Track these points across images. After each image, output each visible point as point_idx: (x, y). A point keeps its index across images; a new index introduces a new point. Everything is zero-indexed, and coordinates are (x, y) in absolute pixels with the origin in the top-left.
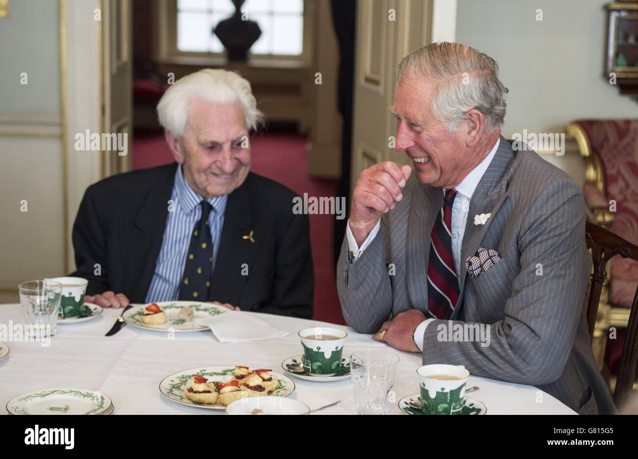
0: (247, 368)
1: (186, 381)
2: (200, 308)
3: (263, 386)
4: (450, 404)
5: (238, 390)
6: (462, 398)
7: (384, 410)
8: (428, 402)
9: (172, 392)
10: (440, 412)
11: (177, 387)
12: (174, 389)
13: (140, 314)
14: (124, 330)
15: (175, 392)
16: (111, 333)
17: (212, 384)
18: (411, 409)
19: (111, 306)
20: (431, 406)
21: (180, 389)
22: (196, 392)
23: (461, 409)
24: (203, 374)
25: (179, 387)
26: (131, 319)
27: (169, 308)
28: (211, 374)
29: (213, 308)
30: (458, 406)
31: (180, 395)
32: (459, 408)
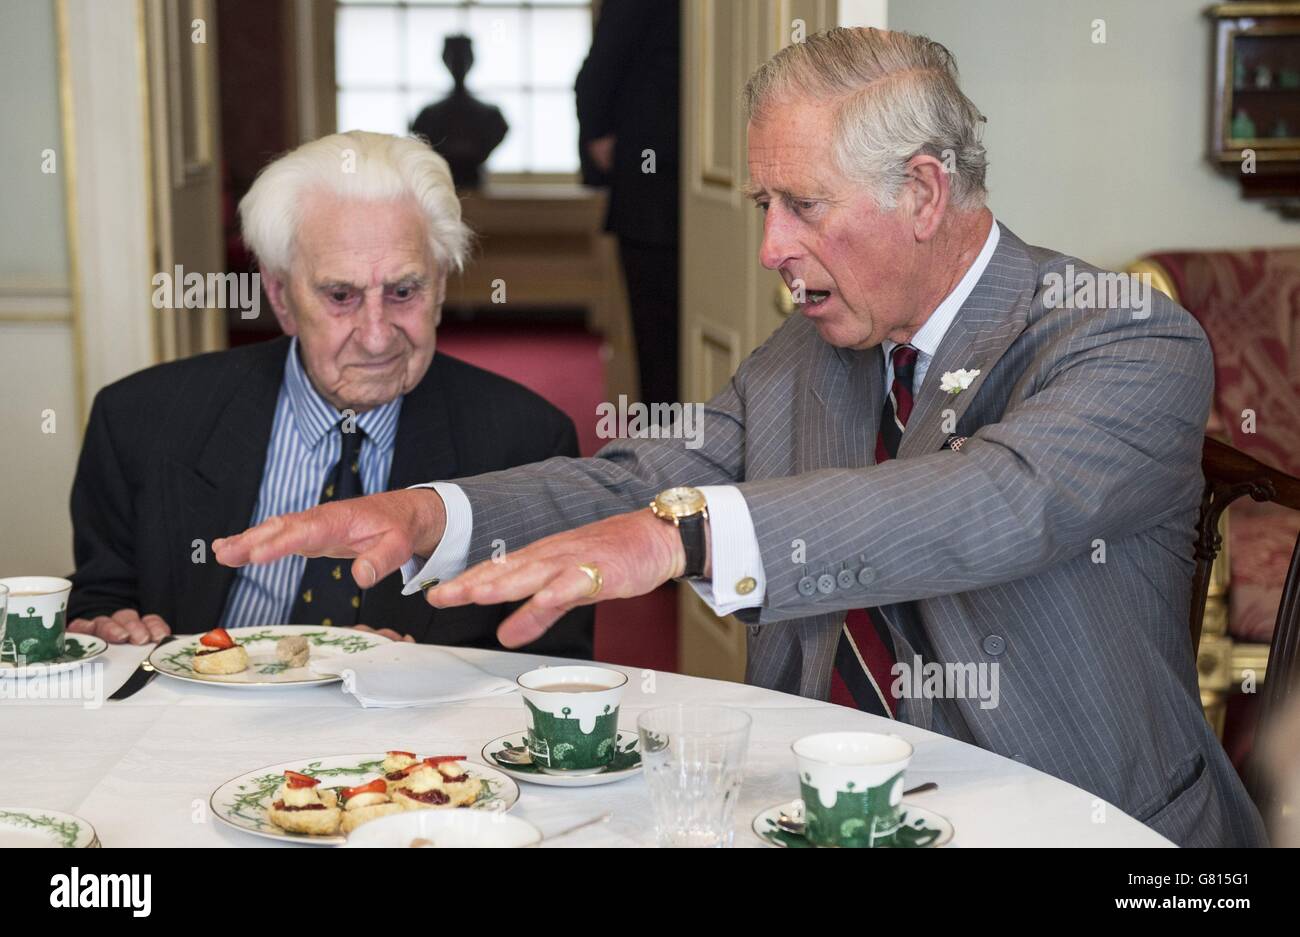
0: (413, 756)
1: (275, 787)
2: (324, 638)
3: (444, 791)
4: (869, 819)
5: (386, 802)
6: (896, 807)
7: (718, 838)
8: (818, 817)
9: (239, 812)
10: (846, 839)
11: (253, 802)
12: (243, 806)
13: (189, 653)
14: (151, 687)
15: (247, 810)
16: (122, 694)
17: (332, 791)
18: (782, 835)
19: (128, 641)
20: (825, 825)
21: (258, 805)
22: (289, 809)
23: (894, 831)
24: (315, 772)
25: (256, 800)
26: (168, 663)
27: (257, 640)
28: (333, 773)
29: (353, 637)
30: (887, 825)
31: (258, 817)
32: (889, 828)
